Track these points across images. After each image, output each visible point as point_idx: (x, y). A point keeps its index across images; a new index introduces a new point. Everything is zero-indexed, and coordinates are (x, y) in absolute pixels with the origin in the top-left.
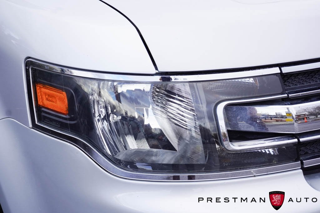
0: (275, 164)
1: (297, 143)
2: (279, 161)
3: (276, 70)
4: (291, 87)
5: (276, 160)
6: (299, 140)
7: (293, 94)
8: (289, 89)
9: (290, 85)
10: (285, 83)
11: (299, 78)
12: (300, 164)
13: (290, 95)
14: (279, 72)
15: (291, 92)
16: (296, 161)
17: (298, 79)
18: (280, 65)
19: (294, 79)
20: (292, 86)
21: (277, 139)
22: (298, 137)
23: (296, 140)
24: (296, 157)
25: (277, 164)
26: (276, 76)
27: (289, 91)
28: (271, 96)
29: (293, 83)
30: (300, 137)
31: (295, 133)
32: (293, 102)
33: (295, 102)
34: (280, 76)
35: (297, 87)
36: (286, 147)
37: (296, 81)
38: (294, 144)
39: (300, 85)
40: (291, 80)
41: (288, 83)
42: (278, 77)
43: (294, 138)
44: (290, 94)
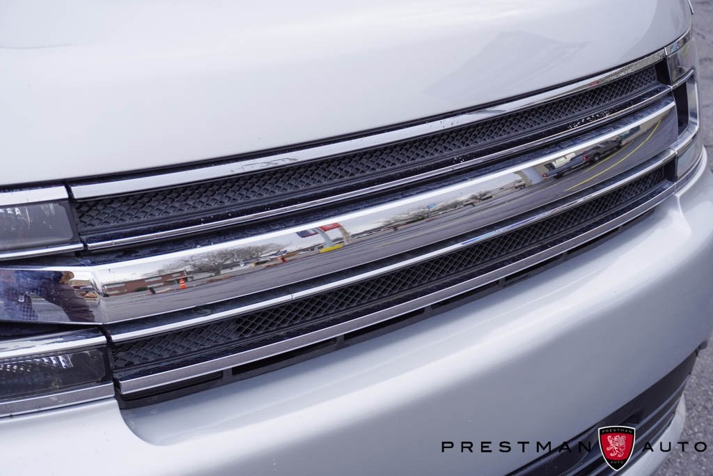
0: (56, 389)
1: (105, 346)
2: (64, 384)
3: (60, 193)
4: (97, 227)
5: (59, 382)
6: (109, 338)
7: (97, 242)
8: (91, 231)
9: (94, 222)
10: (81, 219)
11: (114, 208)
12: (113, 387)
13: (89, 245)
14: (66, 195)
15: (91, 238)
16: (104, 381)
17: (112, 210)
18: (68, 183)
19: (103, 209)
20: (99, 224)
21: (61, 337)
22: (109, 331)
23: (103, 339)
24: (104, 375)
25: (62, 389)
26: (60, 204)
27: (90, 236)
28: (47, 248)
29: (100, 217)
30: (113, 332)
31: (101, 324)
32: (99, 259)
33: (103, 258)
34: (68, 205)
35: (109, 228)
36: (90, 352)
37: (106, 214)
38: (99, 347)
39: (116, 224)
40: (96, 212)
41: (90, 218)
42: (65, 207)
43: (100, 333)
44: (89, 243)
